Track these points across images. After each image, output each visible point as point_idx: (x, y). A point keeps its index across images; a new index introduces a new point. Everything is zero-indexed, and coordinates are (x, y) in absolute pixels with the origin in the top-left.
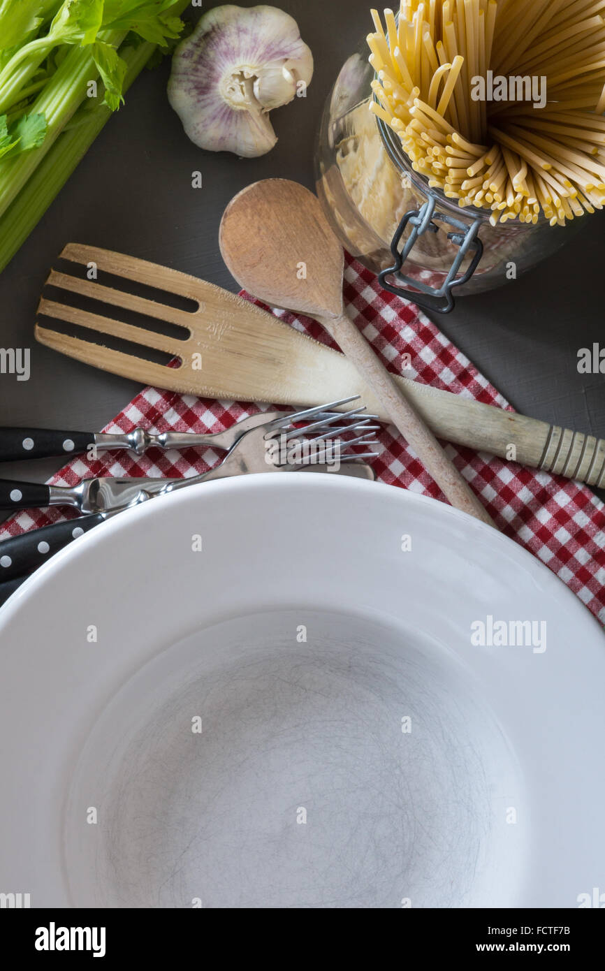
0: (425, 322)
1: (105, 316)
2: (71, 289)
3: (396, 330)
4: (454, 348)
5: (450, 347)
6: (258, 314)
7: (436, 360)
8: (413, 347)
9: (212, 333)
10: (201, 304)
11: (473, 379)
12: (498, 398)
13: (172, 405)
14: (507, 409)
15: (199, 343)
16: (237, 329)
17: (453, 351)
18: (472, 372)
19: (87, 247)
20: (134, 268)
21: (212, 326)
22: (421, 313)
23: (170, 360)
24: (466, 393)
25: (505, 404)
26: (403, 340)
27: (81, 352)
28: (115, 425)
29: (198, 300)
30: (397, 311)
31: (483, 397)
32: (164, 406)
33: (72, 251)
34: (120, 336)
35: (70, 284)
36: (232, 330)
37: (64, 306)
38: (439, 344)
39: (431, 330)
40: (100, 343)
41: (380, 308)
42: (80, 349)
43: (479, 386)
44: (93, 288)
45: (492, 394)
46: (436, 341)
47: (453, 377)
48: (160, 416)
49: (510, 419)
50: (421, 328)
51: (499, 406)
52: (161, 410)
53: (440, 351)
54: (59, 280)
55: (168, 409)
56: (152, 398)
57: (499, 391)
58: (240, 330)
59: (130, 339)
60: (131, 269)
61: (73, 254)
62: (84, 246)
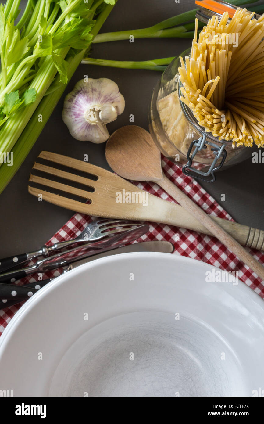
0: (195, 183)
1: (58, 182)
2: (44, 171)
3: (183, 187)
4: (208, 194)
5: (206, 194)
6: (123, 181)
7: (200, 200)
8: (190, 194)
9: (104, 189)
10: (99, 177)
11: (216, 207)
12: (227, 216)
13: (87, 221)
14: (231, 220)
15: (99, 194)
16: (114, 188)
17: (208, 196)
18: (216, 204)
19: (50, 153)
20: (70, 161)
21: (104, 186)
22: (193, 180)
23: (87, 201)
24: (213, 214)
25: (230, 218)
26: (186, 191)
27: (48, 197)
28: (63, 230)
29: (98, 176)
30: (183, 179)
31: (221, 215)
32: (84, 222)
33: (44, 154)
34: (65, 191)
35: (43, 168)
36: (112, 188)
37: (41, 178)
38: (202, 193)
39: (198, 187)
40: (56, 194)
41: (176, 178)
42: (48, 196)
43: (219, 211)
44: (53, 170)
45: (224, 214)
46: (200, 191)
47: (208, 207)
48: (82, 226)
49: (233, 224)
50: (194, 186)
51: (228, 219)
52: (82, 223)
53: (202, 196)
54: (38, 167)
55: (85, 223)
56: (79, 218)
57: (228, 212)
58: (117, 188)
59: (69, 192)
60: (69, 162)
61: (44, 156)
62: (49, 152)
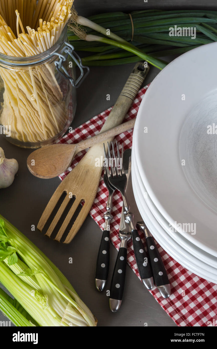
0: (81, 126)
1: (64, 220)
2: (53, 229)
3: (82, 135)
4: (91, 120)
5: (90, 121)
6: (71, 174)
7: (94, 125)
8: (89, 130)
9: (75, 188)
10: (65, 190)
11: (102, 116)
12: (109, 110)
13: (97, 206)
14: (112, 108)
15: (78, 193)
16: (75, 181)
17: (92, 120)
18: (99, 116)
19: (39, 222)
20: (49, 208)
21: (73, 188)
22: (78, 127)
23: (82, 203)
24: (106, 118)
26: (86, 133)
27: (75, 230)
28: (101, 225)
29: (63, 191)
30: (76, 134)
31: (108, 114)
32: (97, 209)
33: (40, 227)
34: (72, 217)
35: (51, 229)
36: (75, 182)
37: (59, 232)
38: (89, 123)
39: (84, 125)
40: (73, 223)
41: (75, 139)
42: (74, 230)
43: (104, 115)
44: (54, 222)
45: (107, 111)
46: (88, 124)
47: (100, 121)
48: (100, 210)
49: (117, 105)
50: (83, 128)
51: (111, 110)
52: (98, 210)
53: (91, 123)
54: (49, 233)
55: (98, 208)
56: (94, 212)
57: (107, 109)
58: (75, 180)
59: (73, 214)
60: (49, 209)
61: (41, 227)
62: (39, 223)
